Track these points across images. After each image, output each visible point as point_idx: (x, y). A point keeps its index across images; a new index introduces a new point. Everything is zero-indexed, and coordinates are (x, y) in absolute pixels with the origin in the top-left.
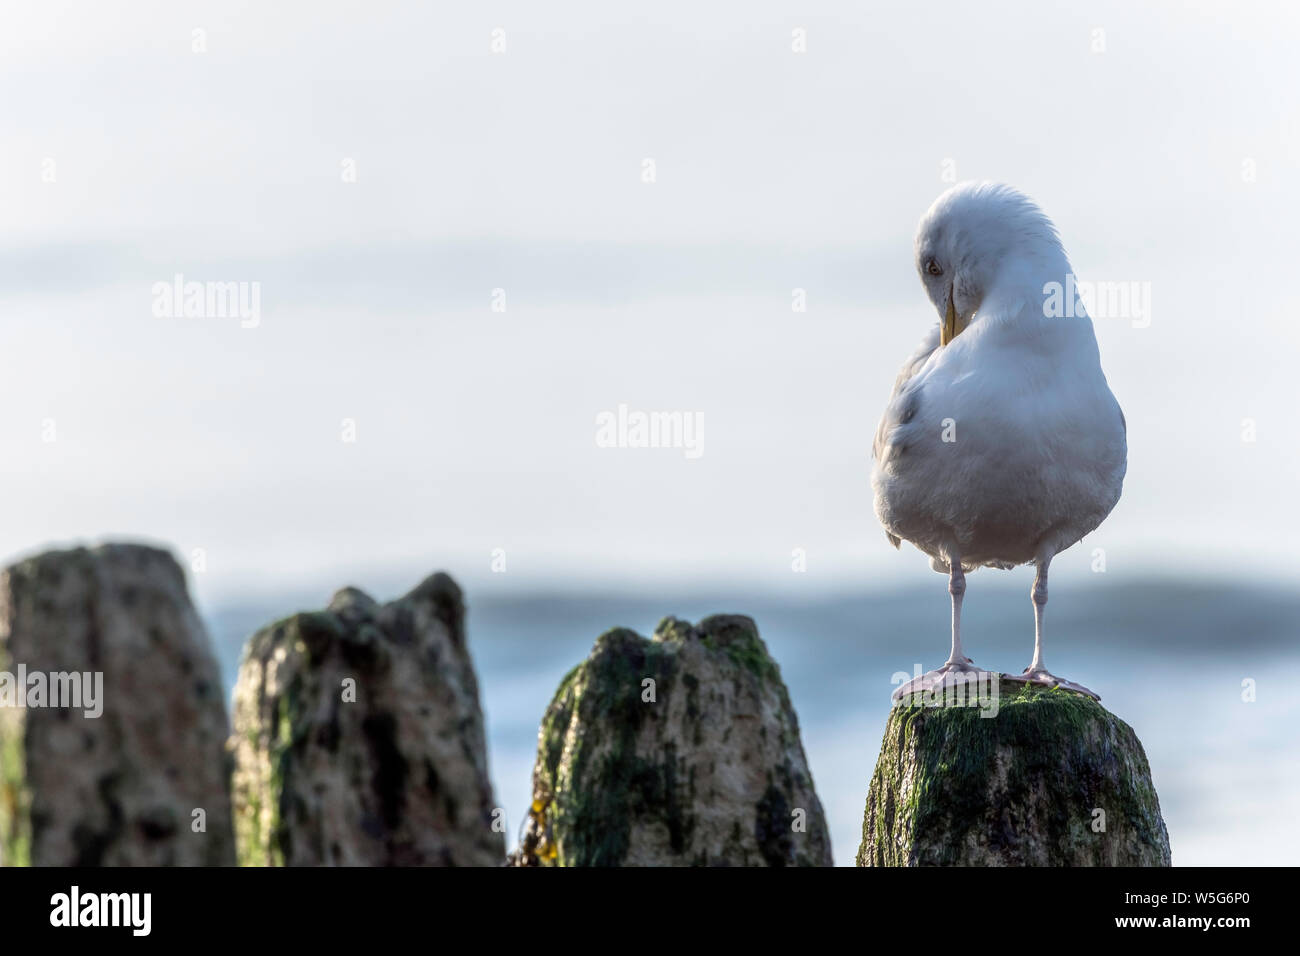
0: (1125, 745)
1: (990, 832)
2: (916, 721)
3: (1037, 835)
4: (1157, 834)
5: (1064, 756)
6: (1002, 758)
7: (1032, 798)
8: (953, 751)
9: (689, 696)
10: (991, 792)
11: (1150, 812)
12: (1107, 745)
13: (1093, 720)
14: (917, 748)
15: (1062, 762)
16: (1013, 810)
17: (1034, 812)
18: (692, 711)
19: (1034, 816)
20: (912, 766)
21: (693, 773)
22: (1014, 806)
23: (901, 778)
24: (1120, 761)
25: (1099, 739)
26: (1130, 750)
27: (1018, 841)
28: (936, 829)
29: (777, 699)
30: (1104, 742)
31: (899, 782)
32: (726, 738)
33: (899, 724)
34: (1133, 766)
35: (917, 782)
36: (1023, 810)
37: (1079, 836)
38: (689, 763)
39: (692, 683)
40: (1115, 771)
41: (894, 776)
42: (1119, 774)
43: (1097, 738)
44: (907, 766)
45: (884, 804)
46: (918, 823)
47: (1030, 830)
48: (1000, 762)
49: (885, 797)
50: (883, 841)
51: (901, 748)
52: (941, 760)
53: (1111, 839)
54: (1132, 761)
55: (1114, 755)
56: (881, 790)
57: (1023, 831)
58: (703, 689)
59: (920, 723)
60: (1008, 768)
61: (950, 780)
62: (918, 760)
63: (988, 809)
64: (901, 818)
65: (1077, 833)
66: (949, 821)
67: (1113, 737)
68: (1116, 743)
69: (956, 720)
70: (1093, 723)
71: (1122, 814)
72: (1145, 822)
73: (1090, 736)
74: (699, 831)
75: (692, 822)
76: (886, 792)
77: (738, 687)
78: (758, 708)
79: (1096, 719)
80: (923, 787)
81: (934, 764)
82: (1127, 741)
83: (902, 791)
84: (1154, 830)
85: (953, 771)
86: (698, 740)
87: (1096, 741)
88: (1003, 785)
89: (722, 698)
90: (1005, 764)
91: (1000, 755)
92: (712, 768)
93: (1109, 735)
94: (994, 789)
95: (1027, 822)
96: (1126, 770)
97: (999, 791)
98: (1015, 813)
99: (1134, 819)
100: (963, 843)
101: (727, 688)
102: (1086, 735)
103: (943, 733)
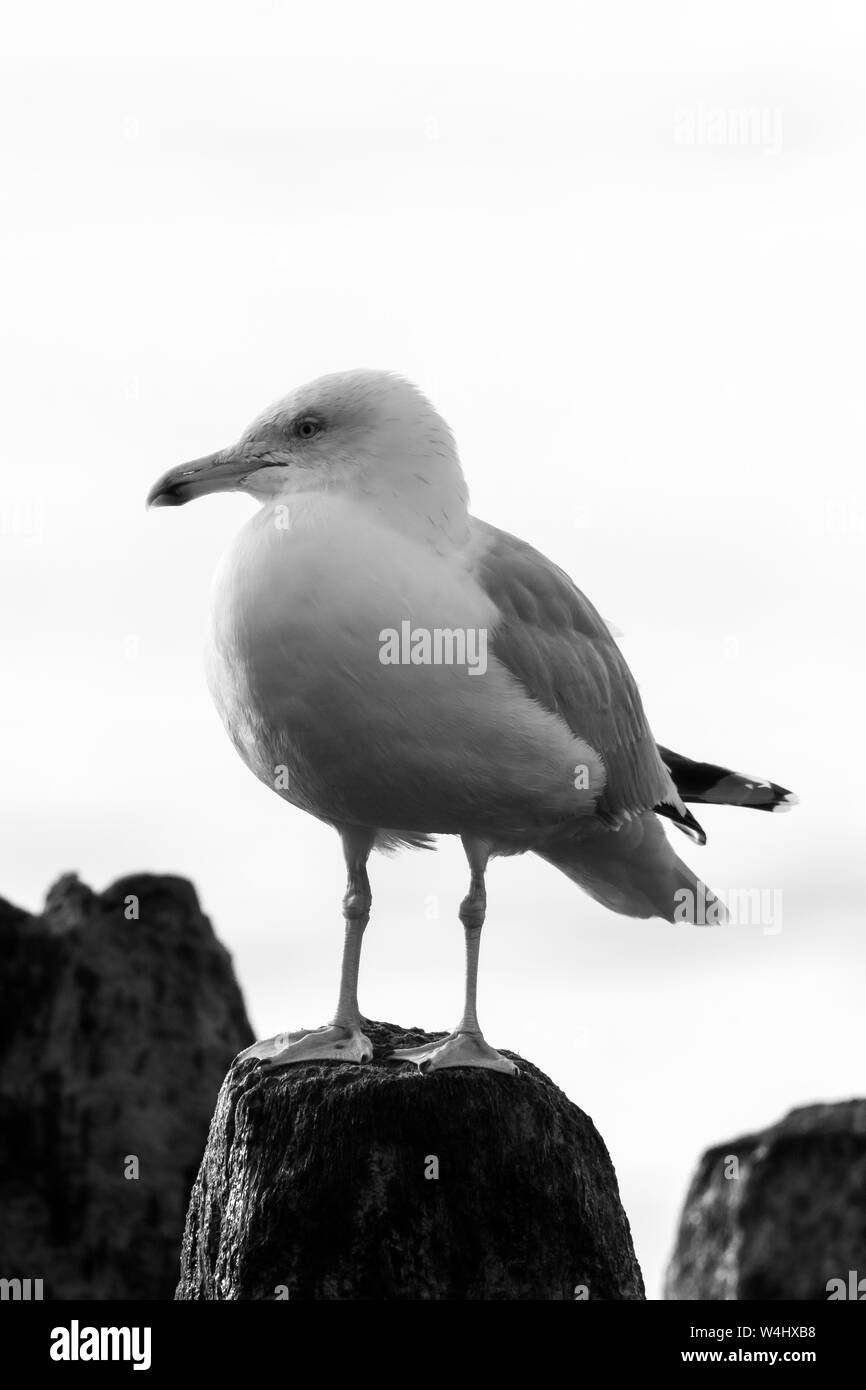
0: (578, 1144)
1: (359, 1277)
2: (250, 1100)
3: (432, 1281)
4: (624, 1283)
5: (476, 1160)
6: (380, 1163)
7: (427, 1225)
8: (304, 1148)
9: (84, 1002)
10: (360, 1214)
11: (613, 1248)
12: (546, 1144)
13: (526, 1105)
14: (250, 1143)
15: (474, 1170)
16: (396, 1243)
17: (428, 1246)
18: (87, 1024)
19: (427, 1252)
20: (243, 1171)
21: (87, 1121)
22: (396, 1237)
23: (229, 1188)
24: (566, 1168)
25: (533, 1135)
26: (585, 1151)
27: (403, 1291)
28: (275, 1269)
29: (222, 1006)
30: (541, 1139)
31: (226, 1194)
32: (140, 1065)
33: (229, 1104)
34: (588, 1177)
35: (248, 1194)
36: (411, 1243)
37: (497, 1284)
38: (83, 1103)
39: (88, 981)
40: (557, 1186)
41: (219, 1184)
42: (563, 1188)
43: (529, 1131)
44: (236, 1169)
45: (207, 1225)
46: (246, 1259)
47: (422, 1273)
48: (376, 1168)
49: (208, 1215)
50: (205, 1281)
51: (229, 1141)
52: (285, 1163)
53: (548, 1289)
54: (586, 1170)
55: (558, 1160)
56: (204, 1203)
57: (411, 1275)
58: (106, 991)
59: (258, 1103)
60: (389, 1177)
61: (298, 1195)
62: (250, 1162)
63: (356, 1240)
64: (225, 1250)
65: (495, 1280)
66: (296, 1258)
67: (557, 1131)
68: (561, 1141)
69: (312, 1101)
70: (525, 1109)
71: (568, 1252)
72: (603, 1262)
73: (520, 1130)
74: (95, 1211)
75: (86, 1195)
76: (209, 1206)
77: (160, 988)
78: (190, 1019)
79: (531, 1103)
80: (256, 1204)
81: (275, 1168)
82: (581, 1137)
83: (229, 1209)
84: (619, 1277)
85: (302, 1179)
86: (96, 1069)
87: (528, 1137)
88: (379, 1203)
89: (134, 1005)
90: (383, 1171)
91: (376, 1157)
92: (117, 1113)
93: (550, 1128)
94: (366, 1209)
95: (418, 1259)
96: (575, 1182)
97: (374, 1210)
98: (399, 1248)
99: (586, 1260)
100: (317, 1291)
101: (143, 989)
102: (513, 1128)
103: (291, 1121)
